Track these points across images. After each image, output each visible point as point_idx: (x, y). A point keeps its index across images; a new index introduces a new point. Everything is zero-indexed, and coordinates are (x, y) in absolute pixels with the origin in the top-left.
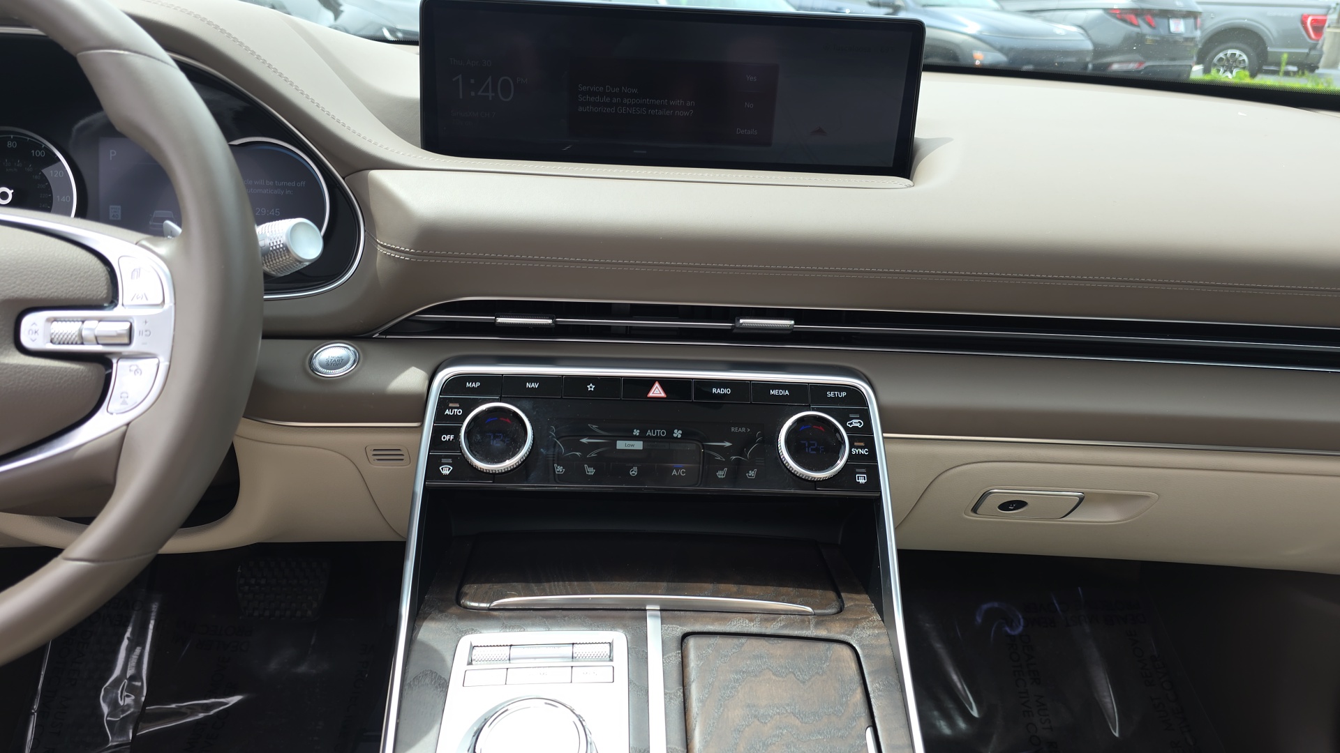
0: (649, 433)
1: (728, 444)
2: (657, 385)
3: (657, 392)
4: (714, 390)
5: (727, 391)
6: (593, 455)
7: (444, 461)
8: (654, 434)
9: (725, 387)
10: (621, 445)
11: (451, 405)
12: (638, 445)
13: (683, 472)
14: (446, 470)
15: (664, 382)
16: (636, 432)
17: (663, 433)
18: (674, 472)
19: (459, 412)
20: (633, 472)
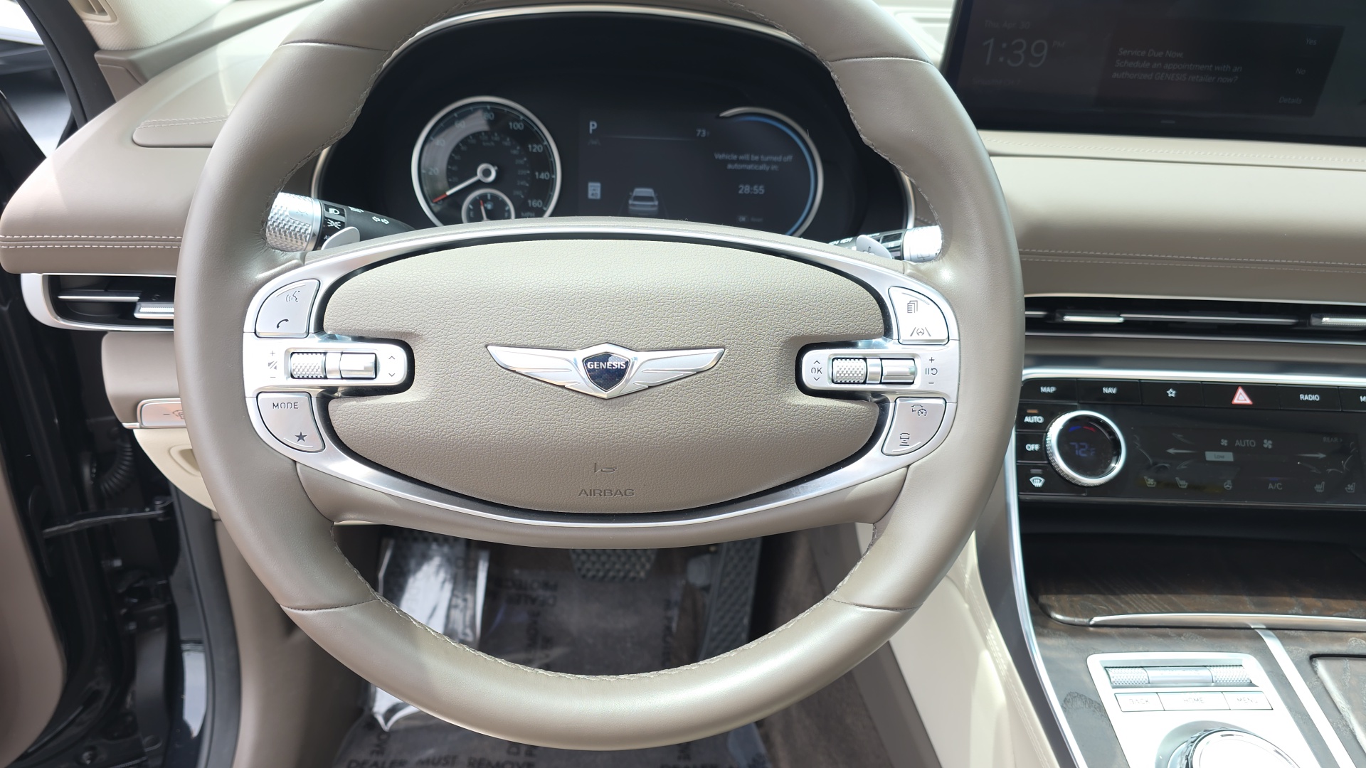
0: (1238, 443)
1: (1321, 456)
2: (1240, 391)
3: (1241, 398)
4: (1302, 397)
5: (1316, 398)
6: (1183, 467)
7: (1033, 471)
8: (1243, 444)
9: (1314, 393)
10: (1211, 456)
11: (1029, 411)
12: (1228, 457)
13: (1280, 486)
14: (1037, 482)
15: (1249, 388)
16: (1224, 442)
17: (1253, 443)
18: (1271, 486)
19: (1039, 419)
20: (1228, 486)
